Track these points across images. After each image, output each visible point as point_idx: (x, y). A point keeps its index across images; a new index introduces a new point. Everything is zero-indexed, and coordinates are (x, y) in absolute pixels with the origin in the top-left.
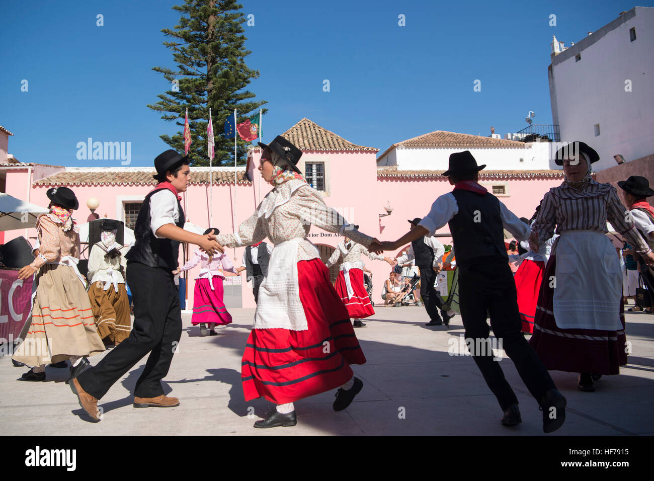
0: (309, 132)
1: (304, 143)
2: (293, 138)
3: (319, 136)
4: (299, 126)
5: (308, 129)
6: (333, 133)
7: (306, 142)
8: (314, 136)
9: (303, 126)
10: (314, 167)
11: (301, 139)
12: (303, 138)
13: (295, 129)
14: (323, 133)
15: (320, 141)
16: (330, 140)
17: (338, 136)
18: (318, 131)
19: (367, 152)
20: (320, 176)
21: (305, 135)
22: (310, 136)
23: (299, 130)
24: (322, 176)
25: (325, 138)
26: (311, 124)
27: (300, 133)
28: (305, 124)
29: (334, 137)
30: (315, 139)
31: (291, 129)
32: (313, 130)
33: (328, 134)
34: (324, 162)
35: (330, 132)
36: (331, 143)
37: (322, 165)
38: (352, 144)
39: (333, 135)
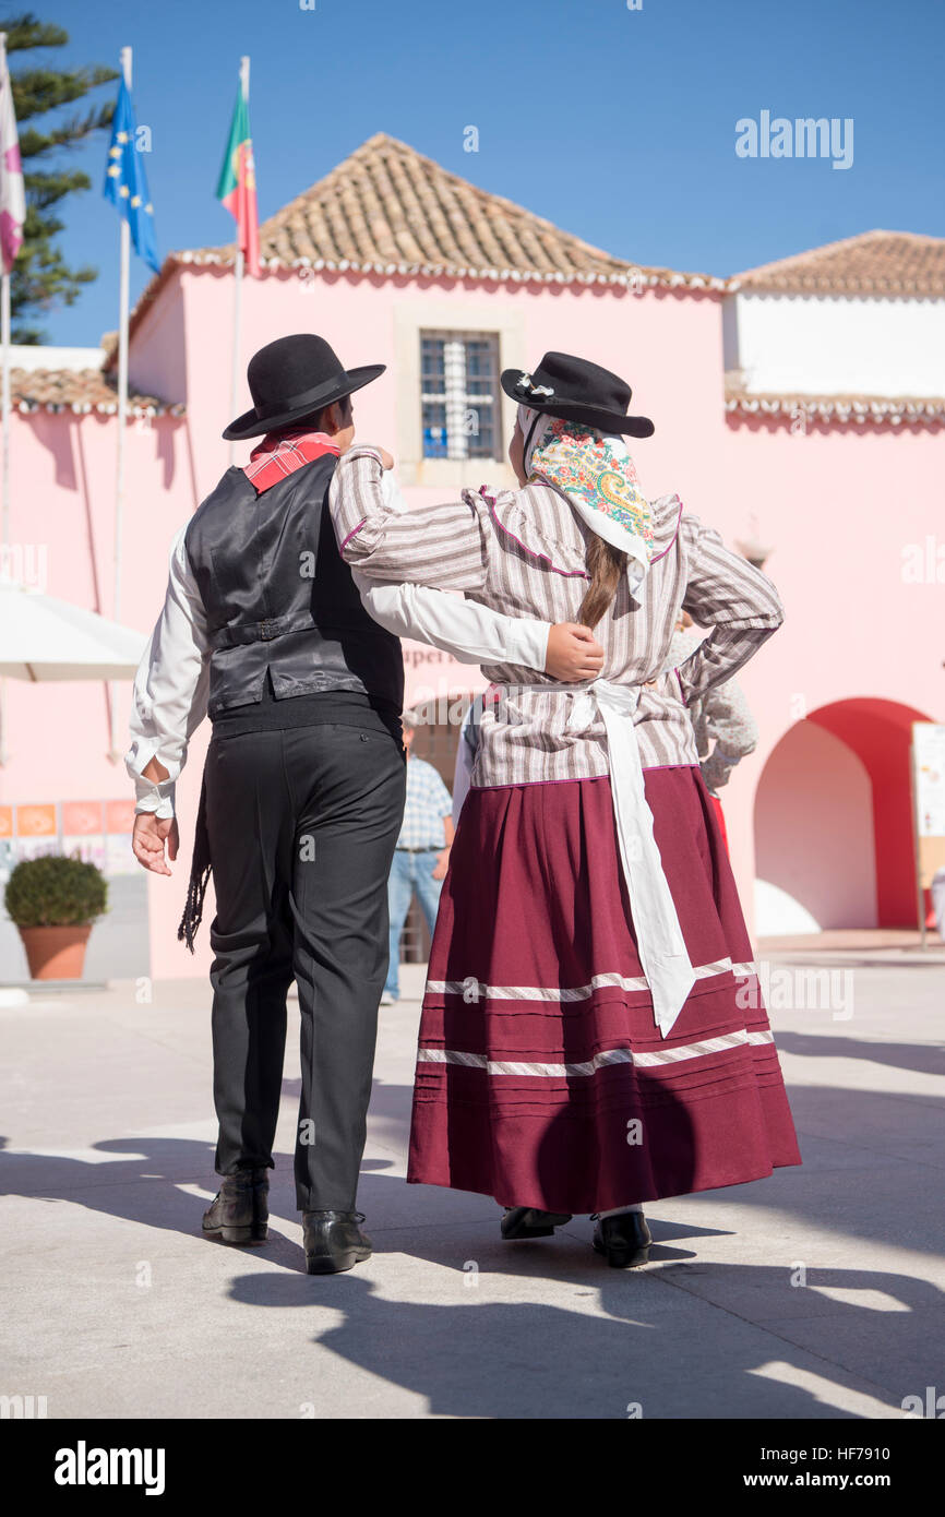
0: (409, 197)
1: (397, 244)
2: (347, 219)
3: (457, 217)
4: (360, 169)
5: (402, 182)
6: (518, 209)
7: (405, 239)
8: (436, 215)
9: (379, 171)
10: (455, 354)
11: (380, 227)
12: (389, 220)
13: (346, 182)
14: (473, 204)
15: (466, 238)
16: (509, 237)
17: (544, 222)
18: (447, 198)
19: (681, 292)
20: (477, 392)
21: (395, 208)
22: (416, 216)
23: (367, 187)
24: (488, 392)
25: (483, 228)
26: (413, 163)
27: (371, 199)
28: (385, 161)
29: (522, 224)
30: (442, 230)
31: (330, 179)
32: (423, 188)
33: (494, 210)
34: (496, 336)
35: (505, 202)
36: (515, 248)
37: (485, 345)
38: (607, 256)
39: (517, 216)
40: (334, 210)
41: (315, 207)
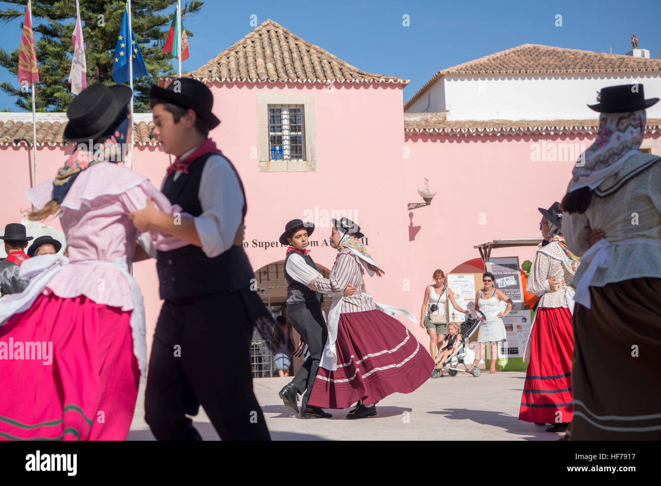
0: (276, 47)
1: (266, 68)
2: (246, 58)
3: (295, 55)
4: (257, 36)
5: (274, 40)
6: (322, 50)
7: (270, 66)
8: (286, 54)
9: (265, 36)
10: (285, 115)
11: (260, 61)
12: (265, 58)
13: (249, 42)
14: (303, 48)
15: (297, 64)
16: (316, 63)
17: (332, 56)
18: (293, 46)
19: (385, 85)
20: (296, 131)
21: (268, 52)
22: (277, 55)
23: (258, 43)
24: (300, 130)
25: (306, 59)
26: (281, 32)
27: (258, 49)
28: (268, 32)
29: (323, 56)
30: (287, 61)
31: (242, 41)
32: (283, 43)
33: (312, 51)
34: (303, 106)
35: (317, 47)
36: (318, 67)
37: (299, 110)
38: (357, 70)
39: (322, 53)
40: (241, 54)
41: (233, 53)
